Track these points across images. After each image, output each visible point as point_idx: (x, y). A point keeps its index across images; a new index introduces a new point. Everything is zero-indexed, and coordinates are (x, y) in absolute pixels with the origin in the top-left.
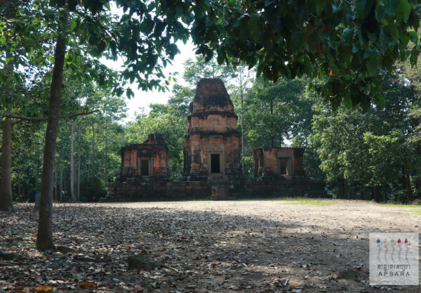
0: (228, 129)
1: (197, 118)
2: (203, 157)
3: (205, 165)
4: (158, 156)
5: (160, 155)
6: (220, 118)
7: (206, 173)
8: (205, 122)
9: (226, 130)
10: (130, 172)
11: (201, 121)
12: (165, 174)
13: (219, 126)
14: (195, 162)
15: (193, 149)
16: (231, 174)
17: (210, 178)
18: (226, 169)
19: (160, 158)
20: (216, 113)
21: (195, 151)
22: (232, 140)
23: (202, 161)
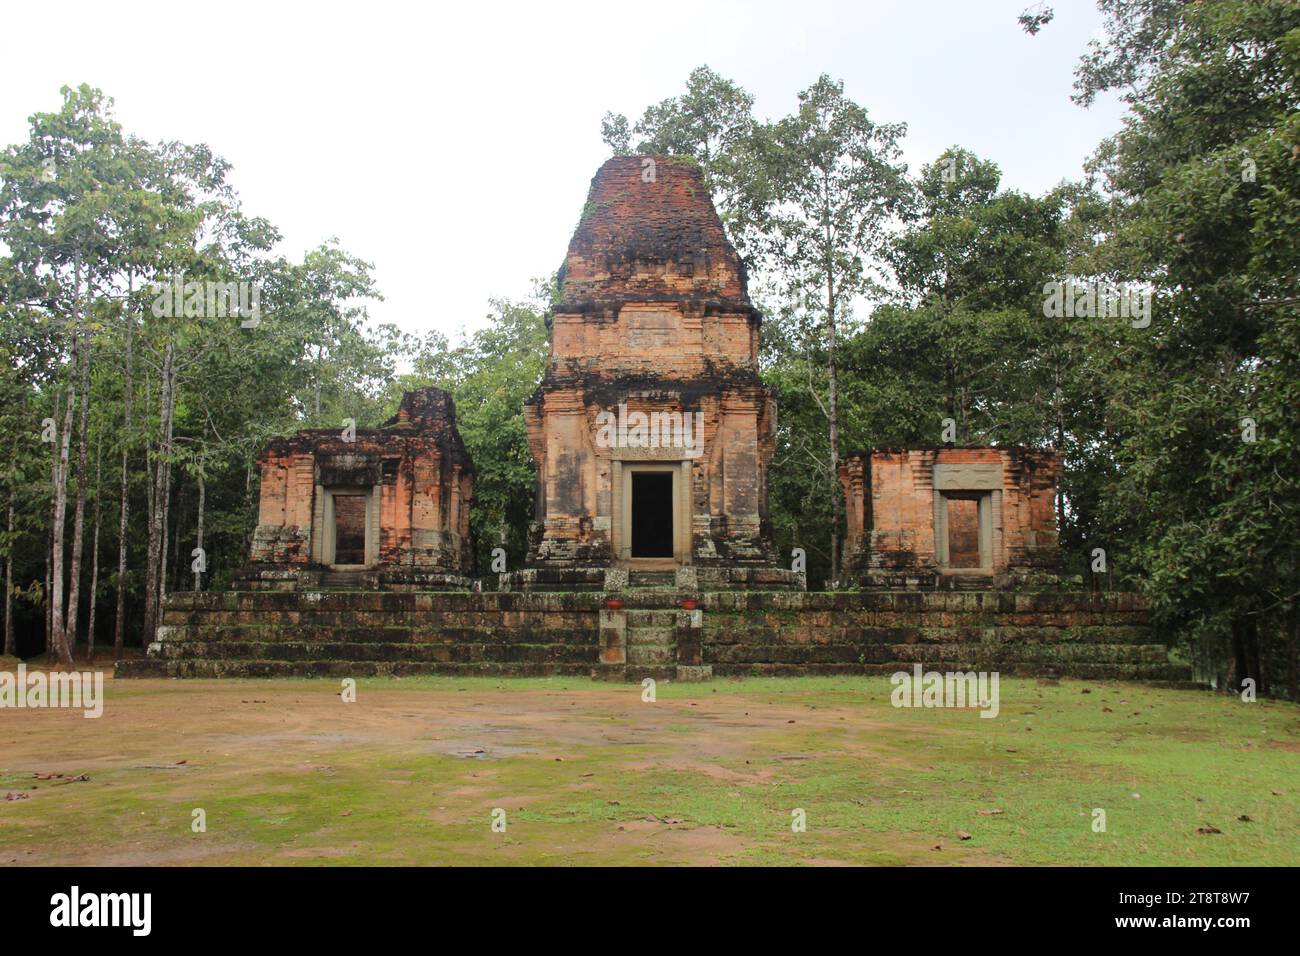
0: (708, 362)
1: (577, 318)
2: (594, 483)
3: (600, 523)
4: (401, 481)
5: (411, 477)
6: (677, 320)
7: (604, 555)
8: (607, 336)
9: (701, 367)
10: (282, 547)
11: (590, 331)
12: (433, 561)
13: (668, 352)
14: (561, 506)
15: (553, 452)
16: (713, 562)
17: (615, 578)
18: (698, 541)
19: (412, 491)
20: (659, 295)
21: (562, 460)
22: (724, 411)
23: (590, 505)
